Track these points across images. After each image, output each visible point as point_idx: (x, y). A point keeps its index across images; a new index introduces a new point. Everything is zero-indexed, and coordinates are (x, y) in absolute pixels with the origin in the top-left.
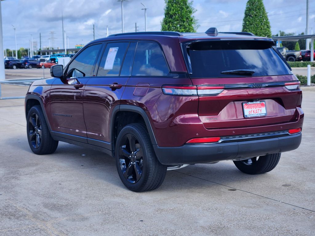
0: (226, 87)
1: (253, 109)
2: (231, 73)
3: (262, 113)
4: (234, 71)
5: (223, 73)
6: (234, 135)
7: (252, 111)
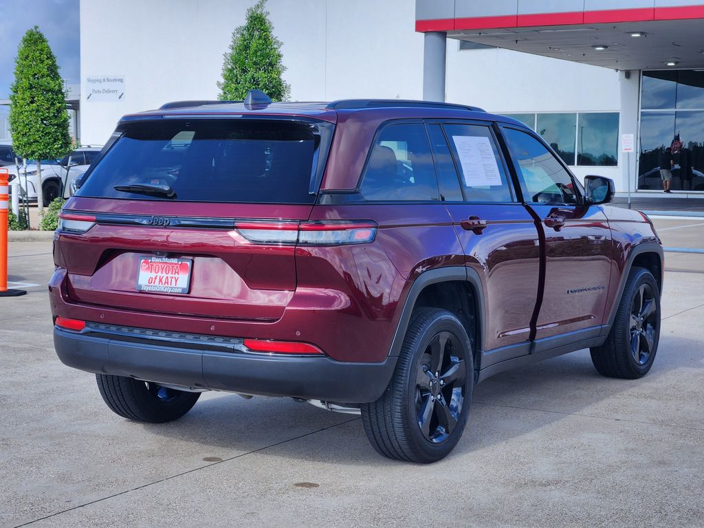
1: (159, 274)
2: (129, 191)
3: (178, 285)
5: (118, 190)
7: (158, 278)
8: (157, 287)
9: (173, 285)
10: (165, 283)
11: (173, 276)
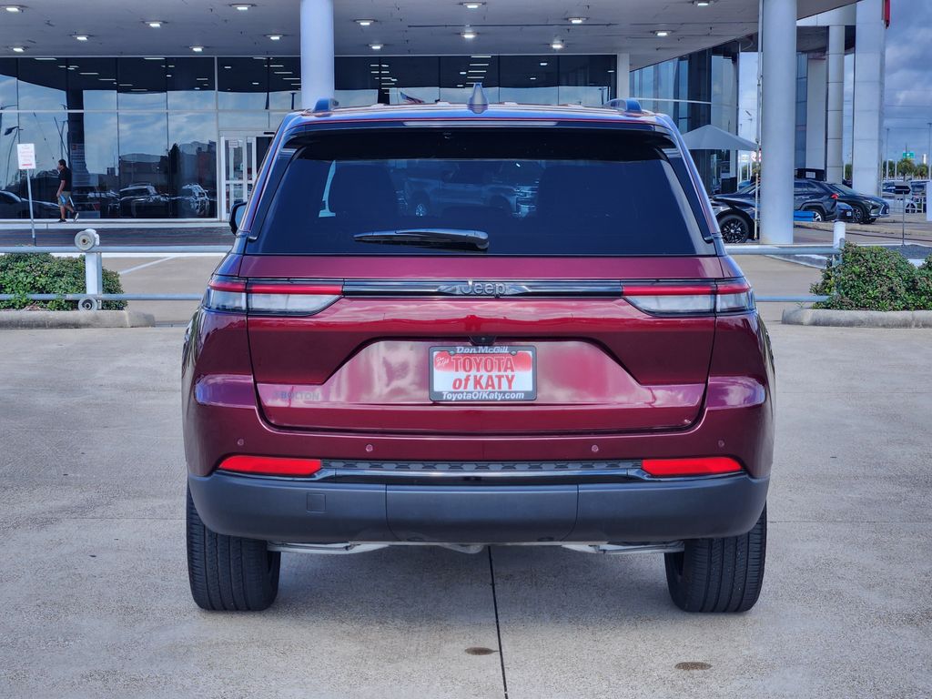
0: (346, 289)
1: (473, 372)
2: (390, 242)
3: (514, 389)
4: (400, 232)
5: (360, 240)
6: (375, 460)
7: (472, 379)
8: (471, 393)
9: (505, 387)
10: (487, 386)
11: (502, 373)
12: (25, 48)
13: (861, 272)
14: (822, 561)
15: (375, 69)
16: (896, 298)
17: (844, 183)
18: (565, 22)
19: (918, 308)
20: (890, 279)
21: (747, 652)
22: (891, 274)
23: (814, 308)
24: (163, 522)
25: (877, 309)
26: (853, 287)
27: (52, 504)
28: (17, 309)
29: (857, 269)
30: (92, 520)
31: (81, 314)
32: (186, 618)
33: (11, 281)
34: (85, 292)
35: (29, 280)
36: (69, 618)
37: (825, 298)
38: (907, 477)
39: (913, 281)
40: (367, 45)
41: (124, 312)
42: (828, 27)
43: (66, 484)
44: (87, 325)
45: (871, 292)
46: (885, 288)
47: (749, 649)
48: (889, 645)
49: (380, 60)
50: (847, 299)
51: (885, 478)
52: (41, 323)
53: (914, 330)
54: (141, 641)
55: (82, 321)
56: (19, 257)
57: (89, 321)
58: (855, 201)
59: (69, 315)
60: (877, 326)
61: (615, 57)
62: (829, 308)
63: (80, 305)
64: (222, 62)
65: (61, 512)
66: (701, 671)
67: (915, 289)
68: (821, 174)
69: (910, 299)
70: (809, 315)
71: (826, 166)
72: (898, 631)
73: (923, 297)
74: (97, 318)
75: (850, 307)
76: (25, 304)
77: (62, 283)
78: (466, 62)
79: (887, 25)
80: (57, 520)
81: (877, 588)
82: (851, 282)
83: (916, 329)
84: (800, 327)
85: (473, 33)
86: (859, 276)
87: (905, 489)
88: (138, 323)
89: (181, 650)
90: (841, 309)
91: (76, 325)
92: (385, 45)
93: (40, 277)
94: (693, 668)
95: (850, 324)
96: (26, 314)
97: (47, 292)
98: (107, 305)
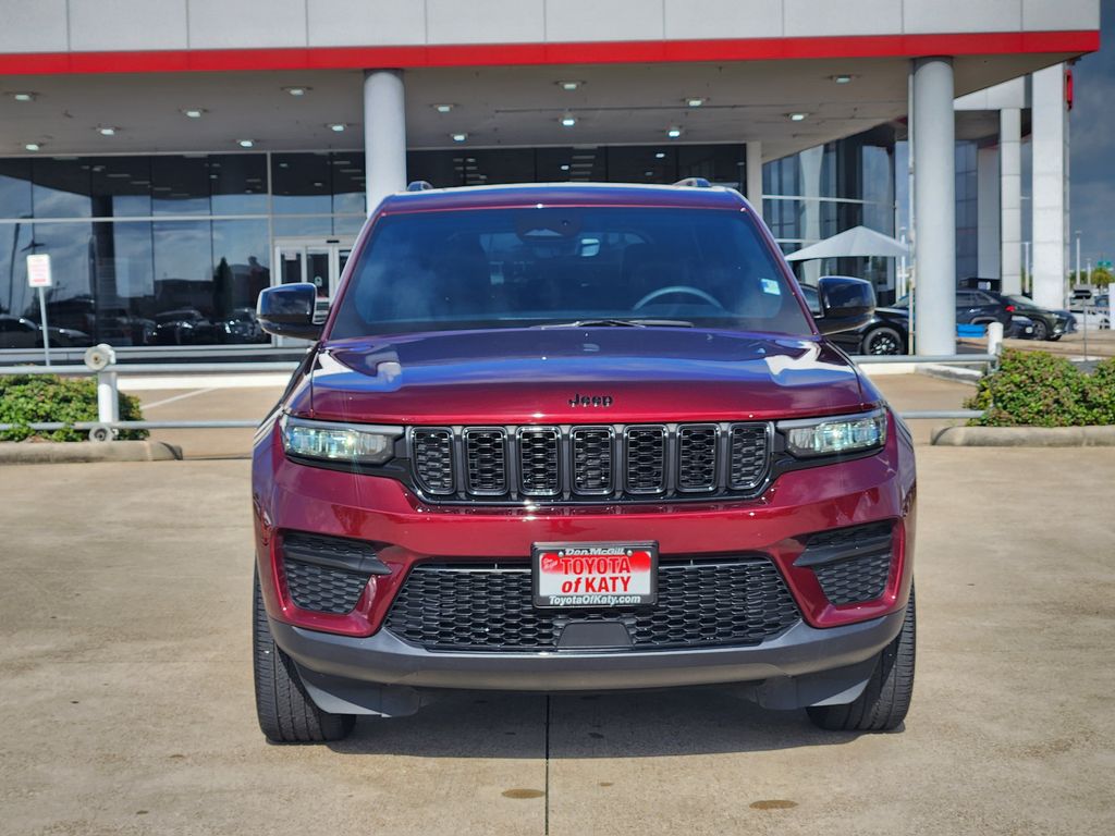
12: (40, 145)
13: (1021, 382)
14: (941, 692)
15: (459, 164)
16: (1064, 412)
17: (1024, 294)
18: (682, 104)
19: (1090, 423)
20: (1056, 389)
21: (838, 789)
22: (1057, 383)
23: (969, 425)
24: (163, 665)
25: (1041, 425)
26: (1012, 399)
27: (34, 648)
28: (18, 441)
29: (1017, 378)
30: (78, 665)
31: (93, 445)
32: (178, 765)
33: (10, 408)
34: (98, 420)
35: (30, 406)
36: (38, 768)
37: (980, 413)
38: (1055, 603)
39: (1083, 392)
40: (448, 135)
41: (145, 444)
42: (999, 111)
43: (52, 627)
44: (100, 459)
45: (1033, 404)
46: (1049, 401)
47: (840, 786)
48: (1007, 779)
49: (465, 154)
50: (1005, 413)
51: (1028, 605)
52: (45, 457)
53: (1085, 449)
54: (120, 791)
55: (94, 454)
56: (21, 381)
57: (103, 455)
58: (1035, 315)
59: (79, 447)
60: (1042, 445)
61: (745, 145)
62: (984, 425)
63: (91, 435)
64: (277, 158)
65: (42, 657)
66: (780, 811)
67: (1085, 401)
68: (996, 284)
69: (1081, 411)
70: (961, 433)
71: (1001, 275)
72: (1018, 764)
73: (1095, 410)
74: (111, 450)
75: (1008, 423)
76: (26, 436)
77: (69, 410)
78: (567, 154)
79: (1070, 107)
80: (37, 665)
81: (1002, 720)
82: (1009, 394)
83: (1088, 448)
84: (950, 448)
85: (573, 118)
86: (1017, 385)
87: (1050, 617)
88: (161, 456)
89: (166, 799)
90: (999, 425)
91: (87, 459)
92: (470, 135)
93: (43, 402)
94: (772, 807)
95: (1009, 443)
96: (27, 447)
97: (53, 421)
98: (123, 435)
